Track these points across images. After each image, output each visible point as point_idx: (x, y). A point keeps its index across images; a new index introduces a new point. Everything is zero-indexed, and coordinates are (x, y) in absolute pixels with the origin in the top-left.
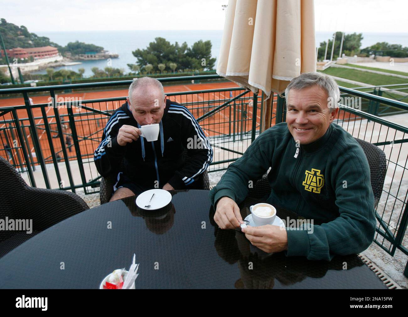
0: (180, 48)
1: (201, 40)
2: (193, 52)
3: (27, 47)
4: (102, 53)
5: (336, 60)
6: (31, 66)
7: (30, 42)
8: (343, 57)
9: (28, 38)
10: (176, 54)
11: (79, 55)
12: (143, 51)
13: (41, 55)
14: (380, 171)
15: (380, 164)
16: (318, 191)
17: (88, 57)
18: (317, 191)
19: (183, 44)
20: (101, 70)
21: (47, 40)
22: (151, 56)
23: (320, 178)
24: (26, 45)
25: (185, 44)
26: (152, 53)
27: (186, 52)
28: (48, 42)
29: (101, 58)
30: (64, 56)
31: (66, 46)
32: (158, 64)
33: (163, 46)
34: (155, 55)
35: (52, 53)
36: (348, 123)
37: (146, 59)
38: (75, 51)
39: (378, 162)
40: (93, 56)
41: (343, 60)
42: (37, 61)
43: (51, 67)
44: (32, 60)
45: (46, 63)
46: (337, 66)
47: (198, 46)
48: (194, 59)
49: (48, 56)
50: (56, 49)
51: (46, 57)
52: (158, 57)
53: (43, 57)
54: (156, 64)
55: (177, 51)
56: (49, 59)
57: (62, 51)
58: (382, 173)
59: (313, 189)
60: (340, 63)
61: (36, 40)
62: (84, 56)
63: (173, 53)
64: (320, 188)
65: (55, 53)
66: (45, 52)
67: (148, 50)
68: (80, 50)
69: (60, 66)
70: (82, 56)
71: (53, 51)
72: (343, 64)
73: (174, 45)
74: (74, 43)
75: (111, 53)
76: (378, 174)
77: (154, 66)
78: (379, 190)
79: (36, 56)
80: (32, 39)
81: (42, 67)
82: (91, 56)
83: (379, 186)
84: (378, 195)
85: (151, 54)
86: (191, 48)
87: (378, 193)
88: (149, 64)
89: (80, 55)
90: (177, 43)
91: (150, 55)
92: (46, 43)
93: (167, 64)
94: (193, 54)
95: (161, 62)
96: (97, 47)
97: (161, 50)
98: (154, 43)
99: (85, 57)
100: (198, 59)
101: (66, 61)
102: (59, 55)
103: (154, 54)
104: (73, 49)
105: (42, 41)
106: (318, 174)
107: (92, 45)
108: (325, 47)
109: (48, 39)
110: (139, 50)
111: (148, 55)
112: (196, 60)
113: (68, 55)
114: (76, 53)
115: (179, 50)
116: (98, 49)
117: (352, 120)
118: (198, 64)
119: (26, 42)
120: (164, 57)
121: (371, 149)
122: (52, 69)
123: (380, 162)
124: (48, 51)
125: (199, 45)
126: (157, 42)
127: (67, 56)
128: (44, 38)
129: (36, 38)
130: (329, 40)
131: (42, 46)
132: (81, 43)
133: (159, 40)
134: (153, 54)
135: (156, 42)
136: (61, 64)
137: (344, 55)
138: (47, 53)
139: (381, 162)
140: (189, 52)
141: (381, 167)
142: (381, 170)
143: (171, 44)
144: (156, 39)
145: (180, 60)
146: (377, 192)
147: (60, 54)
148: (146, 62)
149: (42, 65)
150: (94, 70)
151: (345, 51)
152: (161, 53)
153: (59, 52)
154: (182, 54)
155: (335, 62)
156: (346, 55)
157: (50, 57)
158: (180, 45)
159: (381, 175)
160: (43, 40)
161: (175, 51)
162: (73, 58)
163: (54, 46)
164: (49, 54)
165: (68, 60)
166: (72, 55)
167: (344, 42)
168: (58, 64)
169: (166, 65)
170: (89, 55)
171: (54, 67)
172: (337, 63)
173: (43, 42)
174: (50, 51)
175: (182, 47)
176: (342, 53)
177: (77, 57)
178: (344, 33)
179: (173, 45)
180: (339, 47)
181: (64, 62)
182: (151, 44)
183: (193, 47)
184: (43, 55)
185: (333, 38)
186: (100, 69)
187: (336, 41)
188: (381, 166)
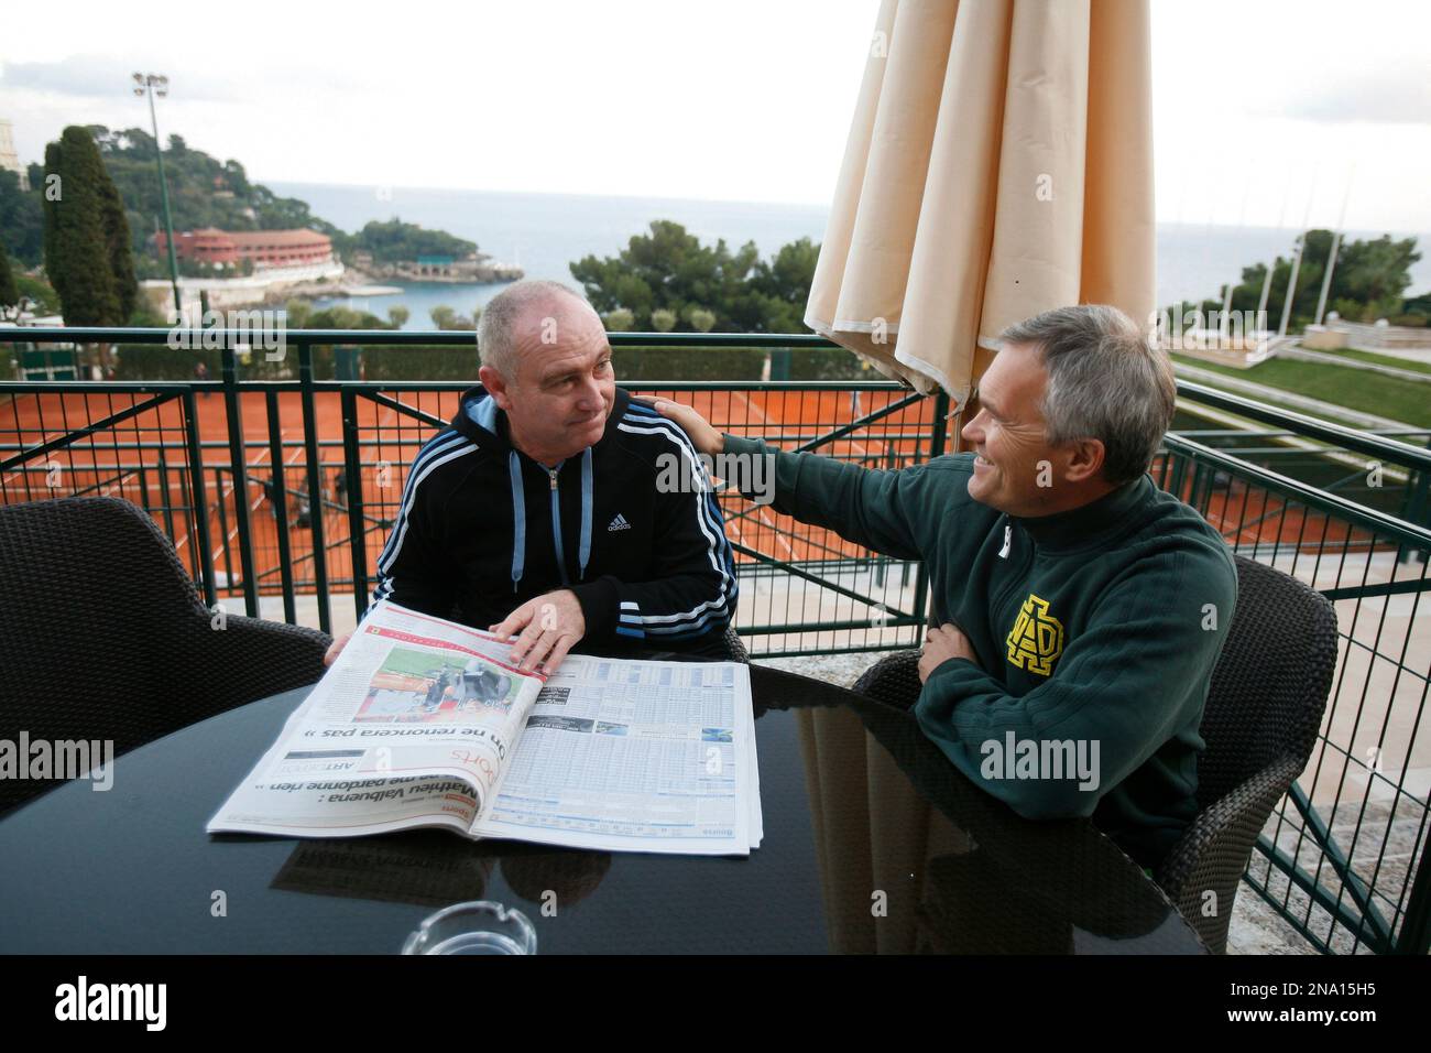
0: (732, 262)
1: (806, 238)
2: (776, 278)
3: (237, 229)
4: (471, 261)
5: (1301, 332)
6: (243, 289)
7: (250, 213)
8: (1329, 323)
9: (244, 201)
10: (717, 282)
11: (395, 265)
12: (605, 263)
13: (277, 256)
14: (1311, 667)
15: (1315, 644)
16: (1044, 669)
17: (424, 271)
18: (1039, 667)
19: (743, 248)
20: (460, 318)
21: (302, 210)
22: (630, 282)
23: (1048, 627)
24: (235, 221)
25: (750, 248)
26: (637, 270)
27: (751, 274)
28: (305, 214)
29: (463, 279)
30: (347, 265)
31: (357, 234)
32: (653, 310)
33: (676, 249)
34: (645, 279)
35: (311, 251)
36: (1315, 558)
37: (613, 291)
38: (386, 249)
39: (1308, 638)
40: (442, 271)
41: (1328, 333)
42: (262, 273)
43: (304, 296)
44: (247, 269)
45: (291, 284)
46: (1306, 355)
47: (793, 256)
48: (776, 302)
49: (298, 262)
50: (326, 239)
51: (291, 262)
52: (656, 286)
53: (282, 263)
54: (646, 308)
55: (719, 269)
56: (301, 270)
57: (344, 247)
58: (1317, 674)
59: (1026, 660)
60: (1316, 346)
61: (269, 206)
62: (413, 269)
63: (706, 275)
64: (1050, 659)
65: (322, 254)
66: (291, 247)
67: (622, 261)
68: (402, 246)
69: (332, 295)
70: (405, 268)
71: (314, 245)
72: (1328, 346)
73: (713, 251)
74: (385, 225)
75: (500, 265)
76: (1304, 676)
77: (639, 316)
78: (1305, 733)
79: (260, 259)
80: (257, 203)
81: (274, 294)
82: (436, 271)
83: (1305, 719)
84: (1299, 747)
85: (630, 274)
86: (771, 265)
87: (1301, 743)
88: (623, 306)
89: (400, 263)
90: (721, 243)
91: (627, 277)
92: (297, 218)
93: (683, 313)
94: (774, 281)
95: (664, 304)
96: (458, 242)
97: (668, 265)
98: (646, 237)
99: (415, 273)
100: (791, 302)
101: (353, 280)
102: (334, 259)
103: (642, 275)
104: (379, 242)
105: (285, 211)
106: (1042, 613)
107: (442, 233)
108: (1261, 285)
109: (306, 206)
110: (592, 258)
111: (622, 278)
112: (786, 305)
113: (361, 262)
114: (388, 258)
115: (728, 265)
116: (458, 249)
117: (1332, 551)
118: (791, 317)
119: (237, 212)
120: (675, 287)
121: (1291, 594)
122: (306, 304)
123: (1315, 636)
124: (300, 246)
125: (798, 254)
126: (655, 237)
127: (358, 265)
128: (294, 204)
129: (270, 201)
130: (1279, 260)
131: (283, 229)
132: (406, 225)
133: (663, 230)
134: (638, 274)
135: (651, 236)
136: (337, 290)
137: (1333, 316)
138: (296, 252)
139: (1317, 639)
140: (761, 275)
141: (1317, 656)
142: (1314, 665)
143: (703, 245)
144: (654, 226)
145: (729, 301)
146: (1298, 739)
147: (338, 256)
148: (613, 299)
149: (277, 289)
150: (440, 317)
151: (1340, 302)
152: (665, 272)
153: (332, 251)
154: (737, 281)
155: (1295, 340)
156: (1342, 316)
157: (304, 266)
158: (734, 251)
159: (1316, 680)
160: (290, 209)
161: (714, 269)
162: (376, 271)
163: (320, 229)
164: (302, 253)
165: (358, 276)
166: (374, 263)
167: (1337, 268)
168: (326, 288)
169: (678, 315)
170: (430, 266)
171: (313, 298)
172: (1307, 344)
173: (285, 215)
174: (308, 246)
175: (738, 258)
176: (1327, 311)
177: (389, 268)
178: (1342, 238)
179: (708, 249)
180: (1317, 287)
181: (347, 284)
182: (635, 242)
183: (776, 259)
184: (283, 258)
185: (1296, 250)
186: (457, 314)
187: (1307, 265)
188: (1316, 651)
